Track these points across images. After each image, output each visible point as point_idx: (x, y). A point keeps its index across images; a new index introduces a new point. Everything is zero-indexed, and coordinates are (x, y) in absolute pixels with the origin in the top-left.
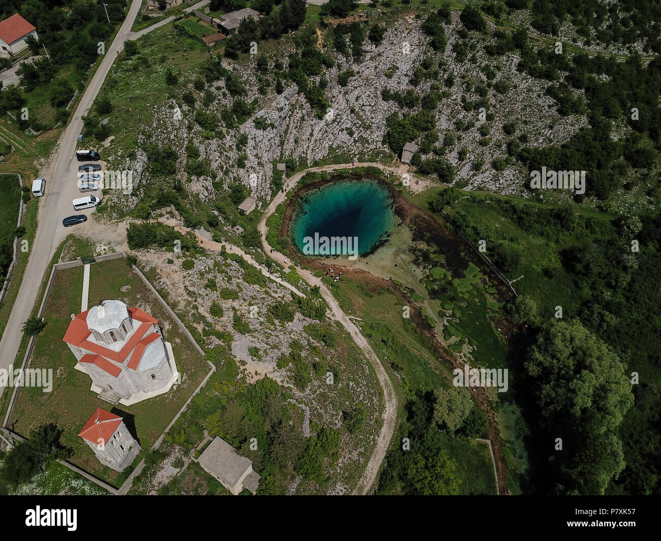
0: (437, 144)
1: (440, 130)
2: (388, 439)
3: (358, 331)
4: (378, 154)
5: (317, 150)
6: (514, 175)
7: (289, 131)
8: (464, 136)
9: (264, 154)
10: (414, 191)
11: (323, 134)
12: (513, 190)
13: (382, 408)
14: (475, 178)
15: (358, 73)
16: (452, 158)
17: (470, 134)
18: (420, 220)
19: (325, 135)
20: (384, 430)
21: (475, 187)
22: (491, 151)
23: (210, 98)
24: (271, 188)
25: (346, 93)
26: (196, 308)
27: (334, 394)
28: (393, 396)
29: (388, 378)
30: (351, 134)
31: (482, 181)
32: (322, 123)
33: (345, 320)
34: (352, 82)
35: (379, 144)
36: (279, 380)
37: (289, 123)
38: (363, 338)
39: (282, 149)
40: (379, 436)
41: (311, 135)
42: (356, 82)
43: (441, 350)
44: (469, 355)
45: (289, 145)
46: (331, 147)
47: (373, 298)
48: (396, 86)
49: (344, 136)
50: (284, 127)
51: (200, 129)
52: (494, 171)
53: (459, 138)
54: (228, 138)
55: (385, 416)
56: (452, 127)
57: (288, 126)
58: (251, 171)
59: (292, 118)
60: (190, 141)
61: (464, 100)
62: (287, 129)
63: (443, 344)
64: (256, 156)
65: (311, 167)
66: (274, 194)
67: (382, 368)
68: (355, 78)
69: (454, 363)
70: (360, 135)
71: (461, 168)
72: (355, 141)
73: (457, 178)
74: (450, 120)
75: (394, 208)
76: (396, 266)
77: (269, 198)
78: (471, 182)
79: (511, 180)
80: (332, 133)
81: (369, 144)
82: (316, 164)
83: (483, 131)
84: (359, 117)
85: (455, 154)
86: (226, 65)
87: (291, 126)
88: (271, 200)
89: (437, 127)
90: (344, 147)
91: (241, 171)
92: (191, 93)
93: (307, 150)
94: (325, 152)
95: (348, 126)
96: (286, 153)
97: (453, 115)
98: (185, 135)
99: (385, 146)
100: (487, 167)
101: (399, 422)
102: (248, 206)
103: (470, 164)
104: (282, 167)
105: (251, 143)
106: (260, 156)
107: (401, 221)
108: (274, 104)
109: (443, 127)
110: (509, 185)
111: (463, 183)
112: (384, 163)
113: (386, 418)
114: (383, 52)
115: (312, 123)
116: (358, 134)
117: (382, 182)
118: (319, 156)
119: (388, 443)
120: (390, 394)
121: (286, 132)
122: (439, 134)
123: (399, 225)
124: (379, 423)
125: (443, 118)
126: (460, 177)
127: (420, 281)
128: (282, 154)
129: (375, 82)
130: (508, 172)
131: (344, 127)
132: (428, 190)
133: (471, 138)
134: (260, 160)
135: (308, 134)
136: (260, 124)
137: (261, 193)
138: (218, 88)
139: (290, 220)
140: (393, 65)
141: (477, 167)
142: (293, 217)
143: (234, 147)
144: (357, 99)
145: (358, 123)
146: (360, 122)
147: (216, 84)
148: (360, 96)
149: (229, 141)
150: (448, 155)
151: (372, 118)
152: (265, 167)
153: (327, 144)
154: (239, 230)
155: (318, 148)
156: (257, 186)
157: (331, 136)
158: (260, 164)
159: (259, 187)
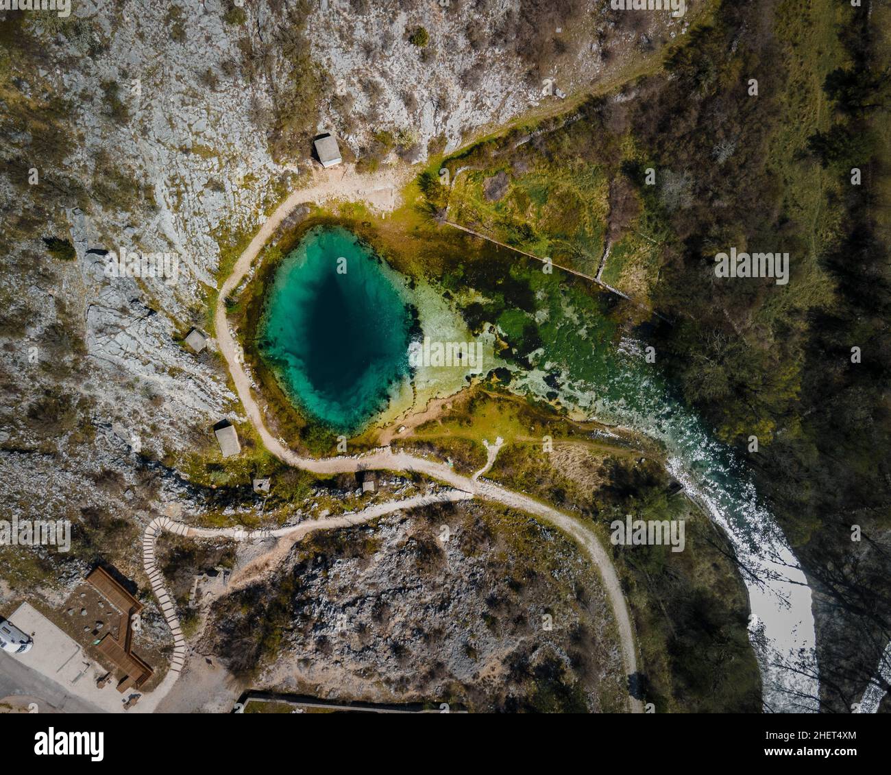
0: (358, 107)
4: (283, 181)
6: (501, 81)
7: (143, 278)
8: (389, 64)
9: (163, 356)
10: (384, 208)
11: (185, 230)
12: (514, 106)
13: (588, 556)
14: (449, 123)
16: (397, 116)
17: (397, 54)
19: (189, 227)
20: (604, 573)
21: (458, 139)
24: (219, 382)
25: (145, 131)
28: (587, 535)
30: (218, 187)
31: (462, 121)
32: (166, 214)
34: (133, 101)
35: (272, 167)
36: (510, 649)
38: (511, 493)
39: (165, 311)
40: (605, 584)
41: (171, 245)
43: (583, 427)
45: (167, 299)
46: (212, 233)
49: (213, 200)
50: (131, 282)
52: (469, 93)
53: (384, 74)
54: (99, 392)
55: (596, 561)
56: (359, 61)
58: (176, 394)
62: (139, 280)
64: (158, 370)
65: (220, 287)
66: (229, 382)
70: (233, 178)
71: (420, 121)
72: (236, 194)
73: (425, 142)
74: (347, 52)
75: (382, 260)
77: (231, 395)
78: (447, 133)
79: (502, 92)
80: (195, 213)
81: (258, 179)
82: (220, 276)
84: (205, 152)
85: (396, 104)
88: (237, 393)
89: (336, 78)
91: (168, 407)
94: (215, 249)
95: (204, 181)
97: (346, 37)
99: (282, 161)
103: (428, 106)
104: (196, 340)
105: (130, 363)
106: (161, 364)
107: (409, 278)
108: (86, 281)
109: (346, 71)
111: (438, 144)
112: (302, 187)
115: (153, 226)
117: (328, 224)
118: (214, 263)
120: (584, 536)
121: (141, 285)
123: (413, 286)
125: (336, 55)
126: (427, 137)
128: (173, 318)
130: (490, 82)
131: (198, 188)
134: (167, 369)
137: (217, 403)
140: (167, 9)
141: (441, 104)
143: (123, 393)
144: (171, 124)
145: (212, 163)
146: (214, 159)
148: (171, 115)
149: (106, 394)
150: (388, 114)
151: (225, 136)
152: (184, 368)
153: (205, 236)
154: (262, 485)
155: (201, 255)
156: (205, 401)
157: (196, 219)
158: (175, 373)
159: (208, 399)
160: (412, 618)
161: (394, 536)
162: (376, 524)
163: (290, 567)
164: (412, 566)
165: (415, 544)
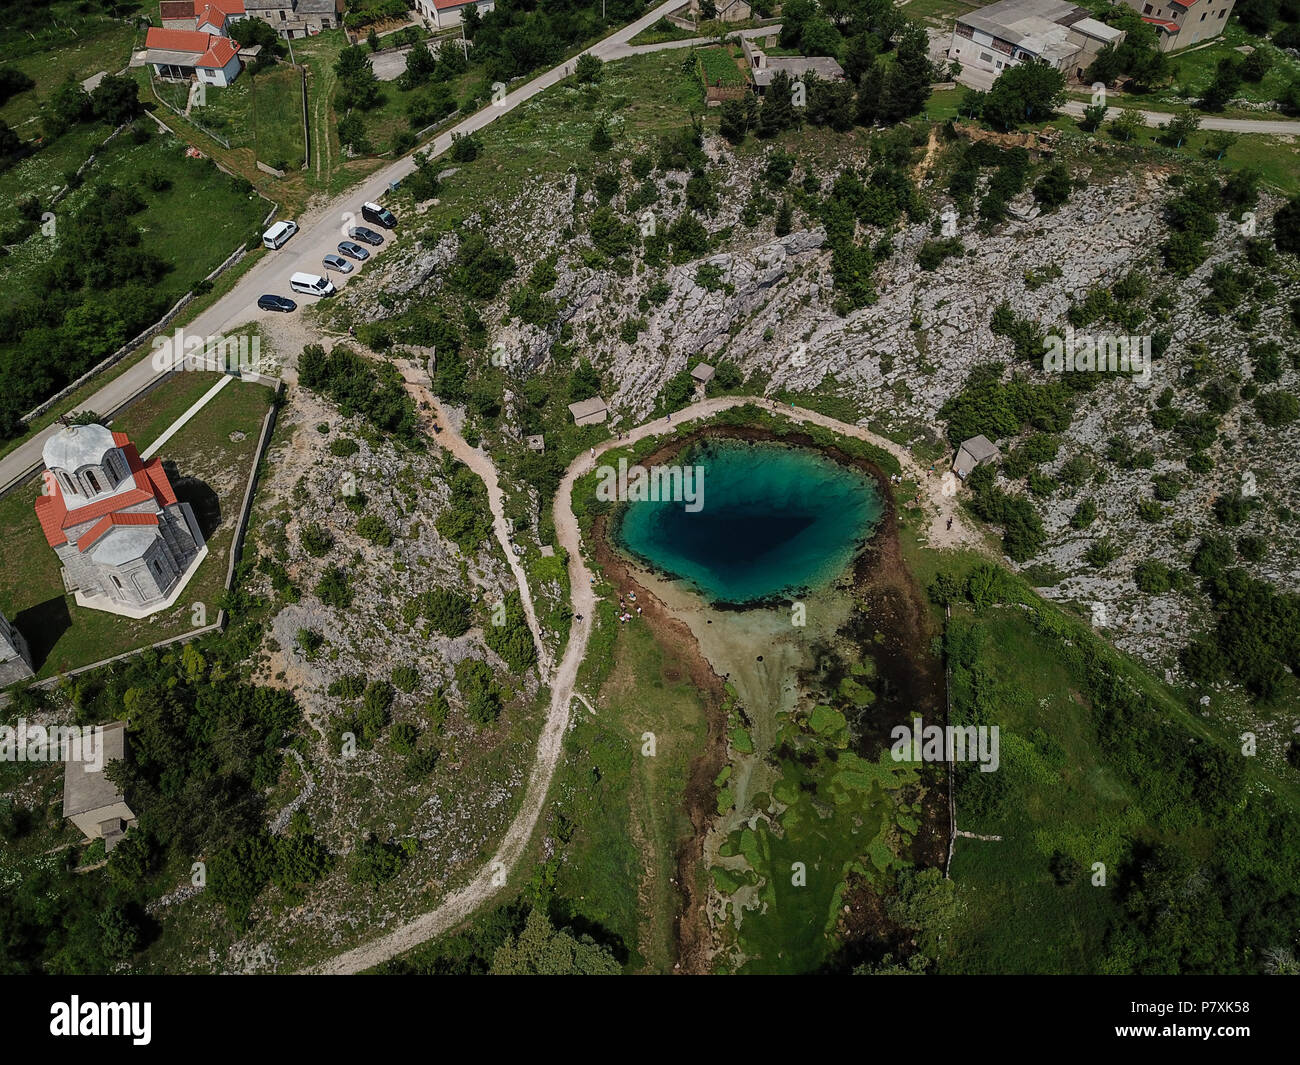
0: (1044, 468)
1: (1070, 442)
2: (417, 940)
3: (563, 727)
4: (919, 431)
5: (799, 371)
6: (1172, 618)
7: (764, 313)
8: (1115, 478)
9: (683, 336)
10: (931, 539)
11: (828, 346)
12: (1150, 650)
13: (460, 880)
14: (1081, 578)
15: (972, 253)
16: (1056, 514)
17: (1132, 480)
18: (890, 601)
19: (832, 348)
20: (426, 919)
21: (1065, 597)
22: (1155, 540)
23: (648, 197)
24: (657, 401)
25: (923, 285)
26: (287, 519)
27: (386, 796)
29: (525, 840)
30: (886, 368)
31: (1091, 593)
32: (841, 324)
33: (563, 695)
34: (949, 268)
35: (932, 413)
36: (309, 711)
37: (773, 298)
38: (559, 743)
39: (730, 341)
40: (406, 923)
41: (806, 337)
42: (956, 271)
43: (691, 866)
44: (737, 912)
45: (747, 339)
46: (830, 378)
47: (658, 690)
48: (1034, 310)
49: (869, 368)
50: (757, 301)
51: (588, 243)
52: (1133, 585)
53: (1100, 478)
54: (636, 279)
55: (452, 899)
56: (1100, 447)
57: (766, 302)
58: (640, 354)
59: (783, 290)
60: (553, 259)
61: (1164, 400)
62: (762, 308)
63: (708, 856)
64: (667, 332)
66: (658, 414)
67: (534, 817)
68: (959, 261)
69: (692, 906)
70: (902, 377)
71: (1064, 542)
72: (885, 387)
73: (1041, 559)
74: (1104, 429)
75: (863, 550)
76: (760, 659)
77: (642, 416)
78: (1065, 582)
79: (1159, 625)
80: (848, 352)
81: (910, 403)
82: (781, 395)
83: (1165, 488)
84: (921, 343)
85: (1070, 506)
86: (712, 147)
87: (772, 305)
88: (646, 421)
89: (1067, 432)
90: (855, 388)
91: (623, 348)
92: (619, 176)
93: (779, 363)
94: (812, 382)
95: (889, 351)
96: (733, 352)
97: (1120, 420)
98: (551, 243)
99: (940, 422)
100: (1122, 568)
101: (465, 926)
102: (587, 412)
103: (1088, 543)
104: (704, 371)
105: (671, 304)
106: (673, 335)
107: (851, 582)
108: (756, 250)
109: (1082, 439)
110: (1146, 634)
111: (1047, 577)
112: (917, 453)
113: (450, 902)
114: (1050, 231)
115: (821, 315)
116: (899, 375)
117: (884, 490)
118: (797, 384)
119: (409, 947)
121: (755, 312)
122: (1063, 449)
123: (842, 588)
124: (429, 901)
125: (1094, 419)
126: (1048, 561)
127: (781, 716)
128: (723, 350)
129: (997, 285)
130: (1163, 604)
131: (879, 348)
132: (962, 554)
133: (1128, 488)
134: (667, 343)
135: (801, 334)
136: (708, 279)
137: (631, 401)
138: (672, 185)
140: (1054, 265)
141: (1098, 557)
143: (636, 300)
144: (939, 305)
145: (911, 353)
146: (917, 354)
147: (671, 175)
148: (949, 302)
149: (634, 285)
150: (1054, 502)
151: (947, 355)
152: (670, 359)
153: (825, 369)
154: (536, 443)
156: (633, 385)
157: (844, 355)
158: (664, 350)
159: (635, 389)
160: (370, 570)
161: (482, 575)
162: (497, 555)
164: (442, 588)
165: (473, 598)
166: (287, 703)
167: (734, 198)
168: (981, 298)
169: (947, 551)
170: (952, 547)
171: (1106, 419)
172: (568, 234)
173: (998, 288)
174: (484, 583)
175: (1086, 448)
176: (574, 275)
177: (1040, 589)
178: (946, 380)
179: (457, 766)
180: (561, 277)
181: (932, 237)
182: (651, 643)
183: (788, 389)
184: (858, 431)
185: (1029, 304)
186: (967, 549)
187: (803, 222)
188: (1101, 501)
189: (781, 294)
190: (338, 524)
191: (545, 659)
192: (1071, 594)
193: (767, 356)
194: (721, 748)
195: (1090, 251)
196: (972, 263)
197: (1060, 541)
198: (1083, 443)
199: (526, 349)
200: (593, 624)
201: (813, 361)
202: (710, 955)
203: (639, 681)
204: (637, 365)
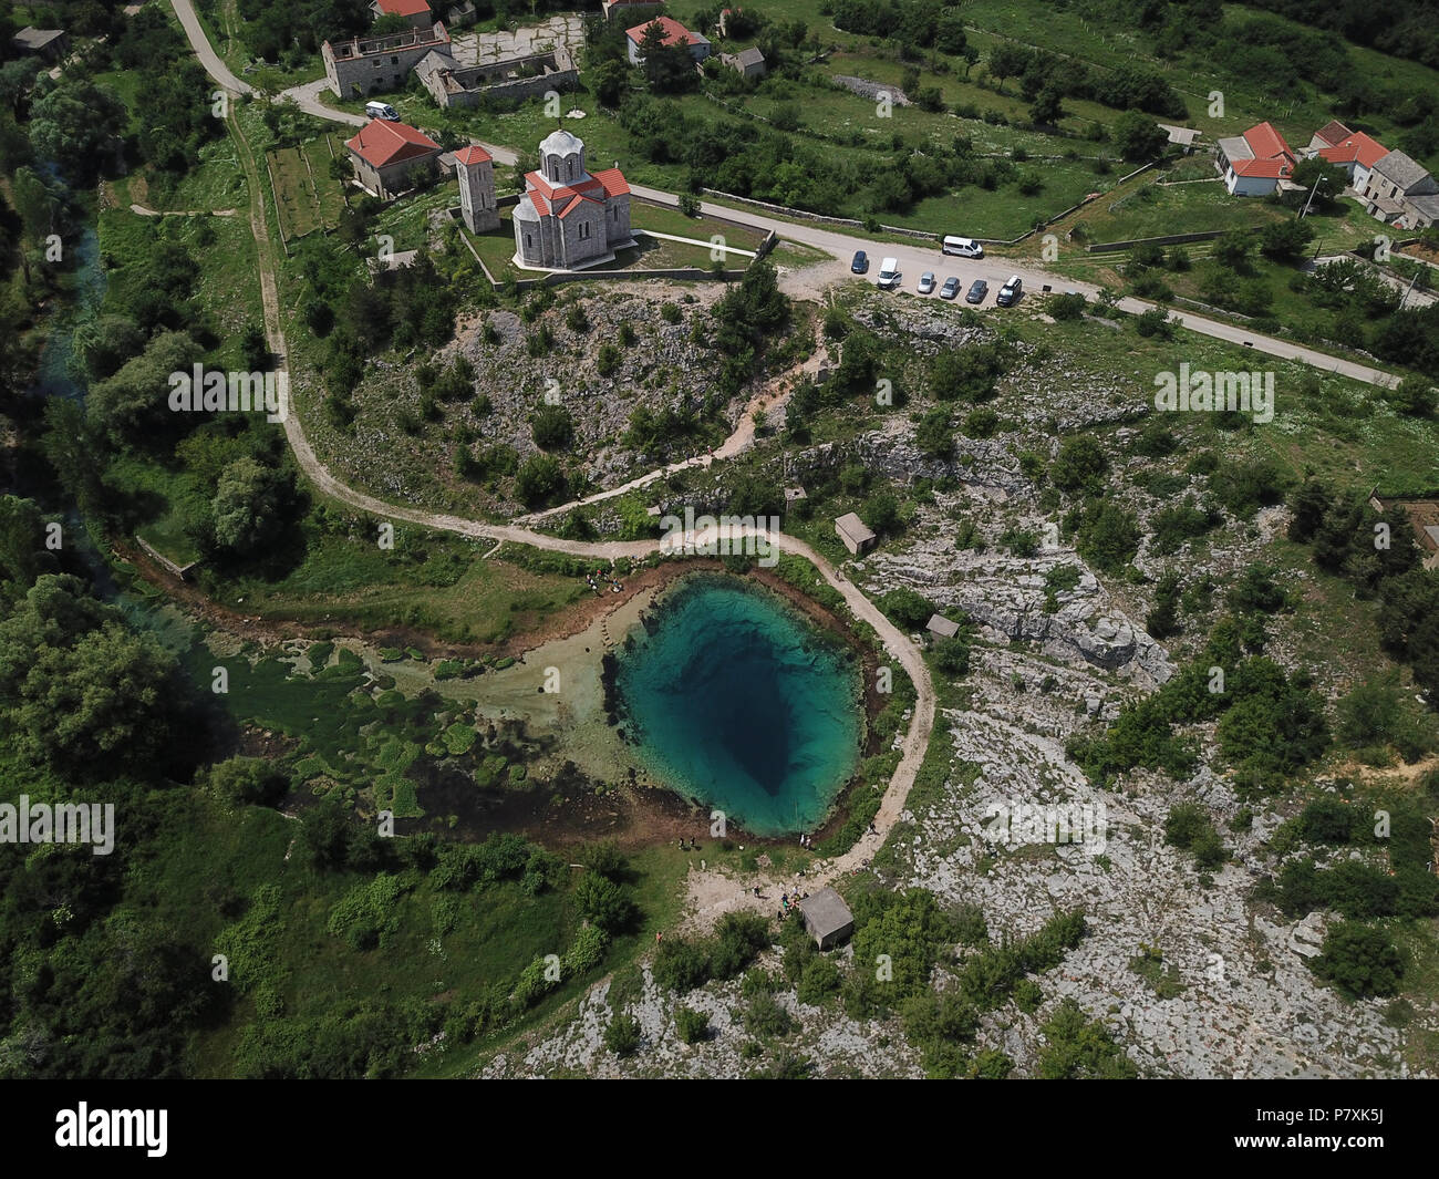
0: (793, 995)
3: (465, 532)
4: (894, 875)
5: (978, 732)
7: (1048, 666)
9: (980, 588)
10: (705, 876)
11: (1018, 753)
13: (336, 472)
15: (1207, 883)
18: (612, 818)
19: (1015, 758)
20: (312, 457)
21: (586, 1009)
24: (893, 595)
25: (1136, 833)
28: (335, 493)
32: (1055, 757)
33: (500, 533)
34: (1172, 860)
35: (918, 883)
36: (444, 351)
37: (1074, 669)
38: (449, 529)
39: (1002, 648)
40: (312, 448)
41: (1031, 729)
42: (1169, 869)
43: (336, 629)
45: (1006, 663)
47: (508, 606)
48: (1085, 970)
50: (1060, 652)
51: (1055, 452)
54: (1041, 520)
57: (1066, 664)
58: (944, 559)
59: (1085, 675)
60: (1014, 427)
62: (1055, 663)
63: (343, 641)
64: (979, 572)
65: (938, 713)
66: (878, 601)
68: (1189, 869)
69: (303, 628)
70: (973, 841)
71: (666, 1013)
72: (961, 827)
75: (692, 804)
76: (541, 690)
77: (871, 588)
78: (608, 1010)
80: (1013, 777)
81: (933, 857)
82: (943, 727)
85: (719, 1022)
86: (1272, 517)
87: (1060, 670)
88: (867, 594)
89: (845, 1019)
90: (958, 797)
91: (949, 543)
93: (987, 711)
94: (967, 752)
96: (987, 656)
98: (1029, 416)
101: (302, 477)
105: (1016, 563)
106: (978, 579)
107: (640, 783)
109: (829, 1035)
111: (624, 994)
112: (858, 877)
113: (322, 468)
115: (1066, 734)
118: (962, 739)
119: (295, 451)
120: (341, 492)
122: (815, 1011)
123: (632, 773)
125: (858, 1046)
126: (647, 997)
127: (474, 705)
128: (986, 645)
129: (1146, 923)
132: (679, 907)
134: (967, 578)
137: (885, 571)
139: (794, 604)
140: (1184, 989)
142: (801, 615)
149: (1032, 522)
151: (1011, 884)
152: (946, 589)
153: (986, 759)
154: (795, 494)
155: (982, 736)
156: (904, 565)
157: (1006, 771)
158: (956, 577)
159: (898, 568)
160: (571, 365)
161: (608, 458)
162: (636, 471)
163: (733, 407)
164: (578, 424)
165: (579, 452)
166: (445, 335)
167: (1192, 563)
168: (1114, 909)
169: (684, 890)
170: (690, 897)
171: (853, 1057)
172: (1053, 427)
173: (1138, 925)
174: (599, 462)
175: (812, 1040)
176: (1003, 453)
177: (608, 986)
178: (966, 888)
179: (417, 452)
180: (991, 441)
181: (1227, 821)
182: (563, 604)
183: (954, 732)
184: (892, 809)
185: (1099, 963)
186: (685, 914)
187: (1185, 650)
188: (716, 1053)
189: (1079, 674)
190: (603, 332)
191: (536, 518)
192: (587, 1015)
193: (995, 694)
194: (444, 654)
195: (1217, 1036)
196: (1187, 886)
197: (669, 1008)
198: (822, 1037)
199: (891, 446)
200: (579, 556)
201: (995, 742)
202: (262, 640)
203: (518, 593)
204: (931, 561)
